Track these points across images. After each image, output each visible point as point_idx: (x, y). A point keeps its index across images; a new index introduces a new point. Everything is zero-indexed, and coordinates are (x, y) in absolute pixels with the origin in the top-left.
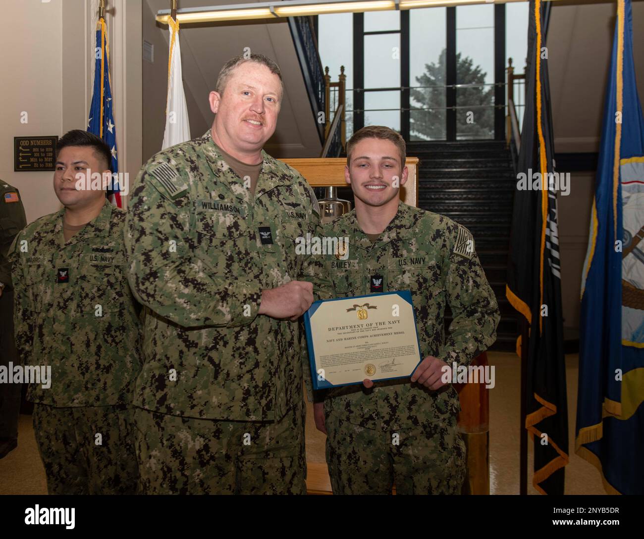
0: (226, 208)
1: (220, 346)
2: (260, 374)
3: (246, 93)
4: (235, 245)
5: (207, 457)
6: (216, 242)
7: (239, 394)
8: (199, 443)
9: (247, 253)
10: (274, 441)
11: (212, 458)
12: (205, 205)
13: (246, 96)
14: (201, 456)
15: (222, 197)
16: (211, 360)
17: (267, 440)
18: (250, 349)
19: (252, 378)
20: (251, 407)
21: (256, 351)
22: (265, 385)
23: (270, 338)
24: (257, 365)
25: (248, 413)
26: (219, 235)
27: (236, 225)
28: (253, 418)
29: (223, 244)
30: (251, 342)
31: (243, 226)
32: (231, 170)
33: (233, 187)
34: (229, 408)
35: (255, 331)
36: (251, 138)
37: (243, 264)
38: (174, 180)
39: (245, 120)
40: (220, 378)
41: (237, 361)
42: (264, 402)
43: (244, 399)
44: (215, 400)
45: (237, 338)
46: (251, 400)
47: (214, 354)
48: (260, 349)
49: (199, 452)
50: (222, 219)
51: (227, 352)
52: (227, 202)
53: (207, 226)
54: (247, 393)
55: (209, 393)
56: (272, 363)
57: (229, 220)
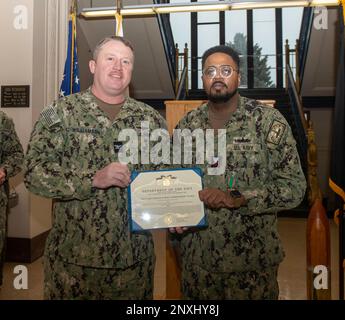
0: (89, 131)
1: (85, 219)
2: (110, 237)
3: (111, 59)
4: (94, 154)
5: (77, 291)
6: (81, 152)
7: (97, 251)
8: (73, 281)
9: (102, 159)
10: (124, 286)
11: (81, 292)
12: (74, 130)
13: (110, 61)
14: (74, 290)
15: (87, 125)
16: (80, 227)
17: (119, 284)
18: (103, 220)
19: (105, 240)
20: (105, 259)
21: (107, 221)
22: (114, 244)
23: (117, 213)
24: (108, 231)
25: (103, 263)
26: (82, 148)
27: (95, 141)
28: (107, 266)
29: (86, 154)
30: (103, 215)
31: (100, 141)
32: (98, 108)
33: (99, 118)
34: (91, 259)
35: (106, 208)
36: (115, 86)
37: (99, 165)
38: (52, 117)
39: (110, 75)
40: (86, 239)
41: (95, 228)
42: (114, 256)
43: (101, 254)
44: (83, 254)
45: (94, 213)
46: (105, 254)
47: (82, 223)
48: (110, 221)
49: (73, 287)
50: (85, 138)
51: (88, 222)
52: (91, 128)
53: (75, 143)
54: (102, 249)
55: (80, 249)
56: (119, 230)
57: (90, 138)
